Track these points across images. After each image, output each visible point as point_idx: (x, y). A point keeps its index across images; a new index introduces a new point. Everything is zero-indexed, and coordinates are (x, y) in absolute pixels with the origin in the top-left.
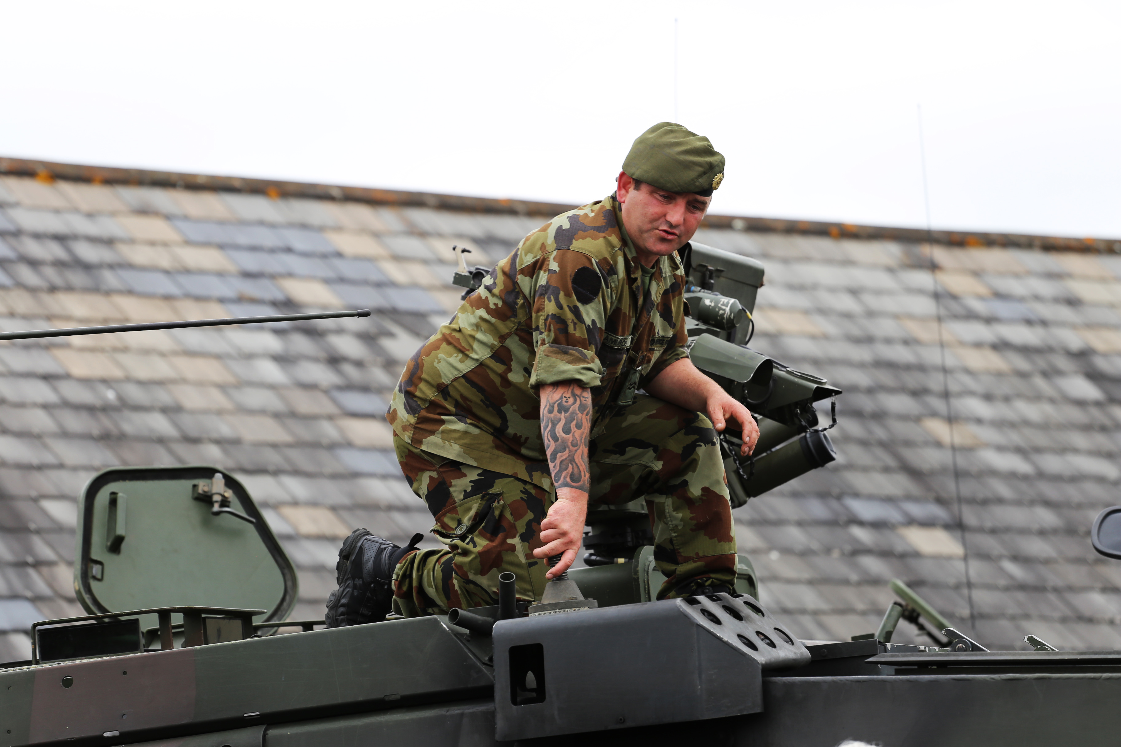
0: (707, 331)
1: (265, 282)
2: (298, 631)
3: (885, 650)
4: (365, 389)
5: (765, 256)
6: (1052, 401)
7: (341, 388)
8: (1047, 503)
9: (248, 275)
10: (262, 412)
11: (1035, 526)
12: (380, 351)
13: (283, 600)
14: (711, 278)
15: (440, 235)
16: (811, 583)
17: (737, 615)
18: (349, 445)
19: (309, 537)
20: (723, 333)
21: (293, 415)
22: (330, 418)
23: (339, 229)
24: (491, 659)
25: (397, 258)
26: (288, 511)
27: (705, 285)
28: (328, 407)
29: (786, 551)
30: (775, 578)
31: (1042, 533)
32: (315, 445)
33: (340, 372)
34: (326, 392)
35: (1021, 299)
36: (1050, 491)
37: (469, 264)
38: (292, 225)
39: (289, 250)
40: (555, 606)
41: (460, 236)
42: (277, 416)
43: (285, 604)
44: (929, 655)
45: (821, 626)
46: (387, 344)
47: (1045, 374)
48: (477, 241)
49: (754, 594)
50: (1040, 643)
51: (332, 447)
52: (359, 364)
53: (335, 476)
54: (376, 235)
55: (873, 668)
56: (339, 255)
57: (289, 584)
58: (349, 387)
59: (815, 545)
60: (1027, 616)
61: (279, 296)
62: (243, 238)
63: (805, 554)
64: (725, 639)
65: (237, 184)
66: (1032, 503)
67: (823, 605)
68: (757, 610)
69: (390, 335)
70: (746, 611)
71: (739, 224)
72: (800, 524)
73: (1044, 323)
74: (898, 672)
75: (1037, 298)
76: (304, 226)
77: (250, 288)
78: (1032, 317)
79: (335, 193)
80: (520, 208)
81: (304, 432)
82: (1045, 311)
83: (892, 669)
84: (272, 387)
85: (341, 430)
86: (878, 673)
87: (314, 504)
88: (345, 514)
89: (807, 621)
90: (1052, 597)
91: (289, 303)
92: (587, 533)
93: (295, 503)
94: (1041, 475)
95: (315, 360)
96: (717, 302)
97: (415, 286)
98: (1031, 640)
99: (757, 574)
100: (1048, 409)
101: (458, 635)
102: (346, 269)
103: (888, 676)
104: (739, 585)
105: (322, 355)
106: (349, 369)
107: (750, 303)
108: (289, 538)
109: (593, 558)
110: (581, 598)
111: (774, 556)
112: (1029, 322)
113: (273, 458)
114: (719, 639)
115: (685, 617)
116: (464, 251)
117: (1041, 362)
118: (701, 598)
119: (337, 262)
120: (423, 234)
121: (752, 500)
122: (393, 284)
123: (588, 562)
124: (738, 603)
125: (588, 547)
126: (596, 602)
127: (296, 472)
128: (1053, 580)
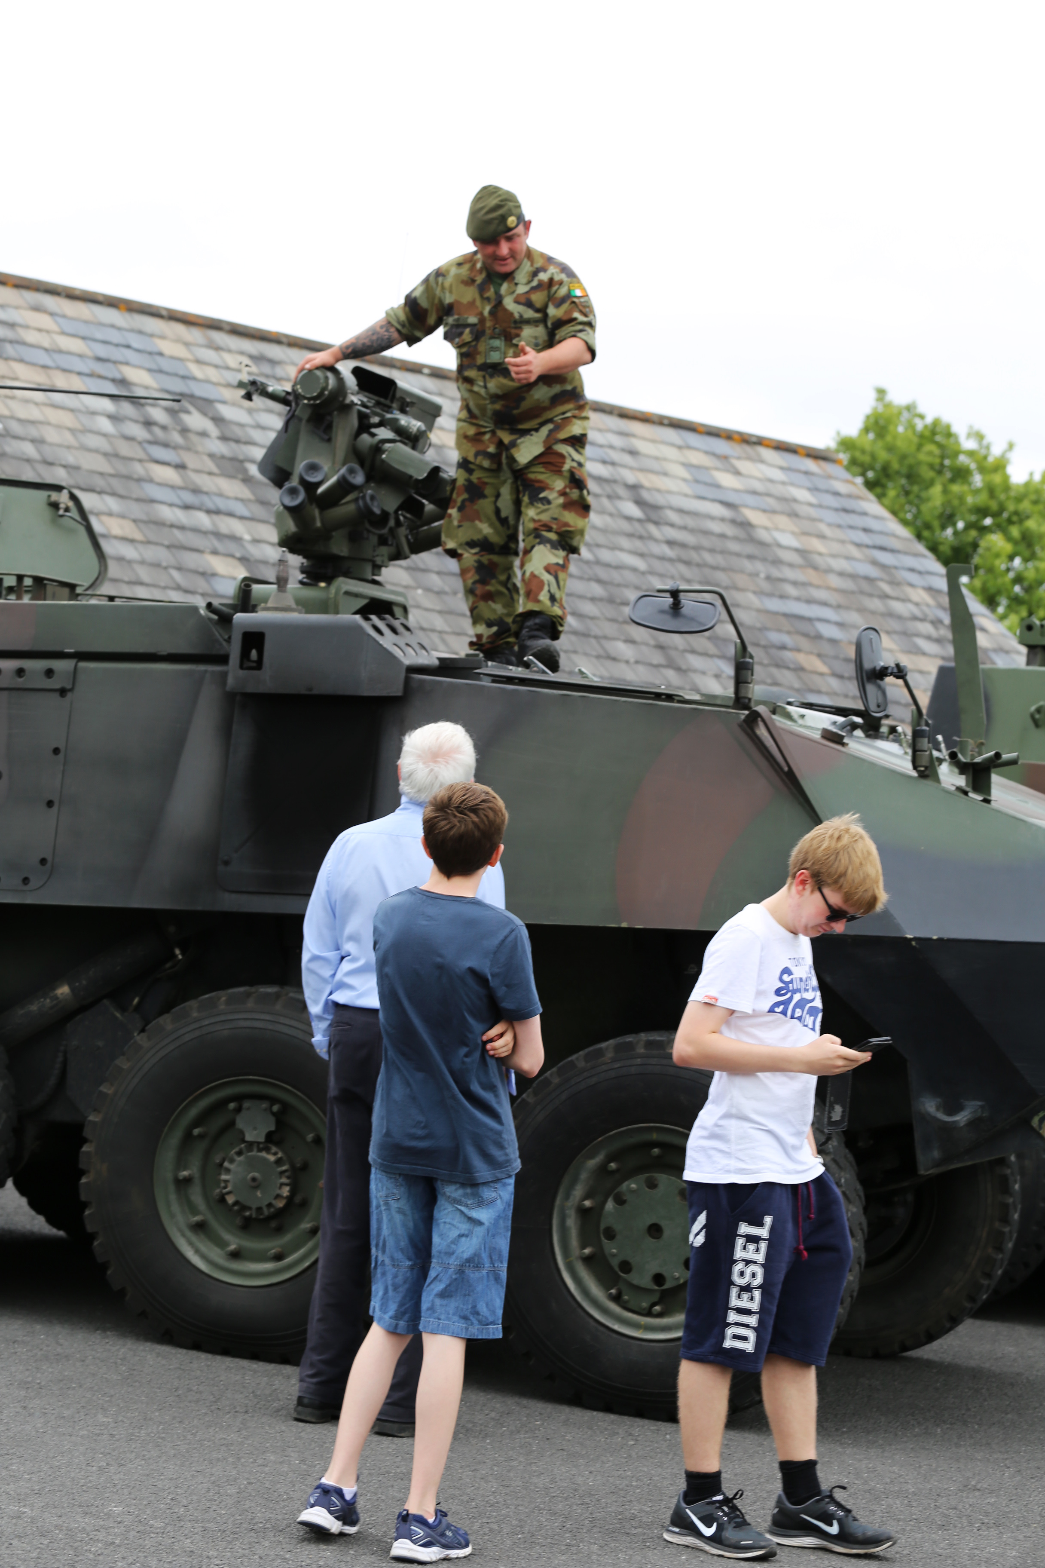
0: (401, 441)
1: (110, 365)
2: (105, 602)
3: (487, 666)
4: (166, 445)
5: (441, 394)
6: (611, 515)
7: (150, 442)
8: (599, 581)
9: (99, 359)
10: (96, 451)
11: (589, 595)
12: (179, 421)
13: (97, 579)
14: (407, 406)
15: (229, 351)
16: (440, 612)
17: (394, 630)
18: (151, 481)
19: (116, 537)
20: (410, 444)
21: (116, 455)
22: (140, 461)
23: (163, 337)
24: (230, 638)
25: (198, 362)
26: (105, 518)
27: (403, 411)
28: (140, 454)
29: (428, 590)
30: (418, 607)
31: (593, 599)
32: (128, 478)
33: (151, 432)
34: (140, 443)
35: (601, 446)
36: (602, 573)
37: (249, 373)
38: (132, 330)
39: (128, 347)
40: (276, 609)
41: (242, 353)
42: (105, 454)
43: (98, 582)
44: (514, 673)
45: (444, 641)
46: (185, 417)
47: (609, 497)
48: (251, 357)
49: (406, 617)
50: (584, 673)
51: (139, 480)
52: (164, 428)
53: (138, 500)
54: (187, 344)
55: (477, 677)
56: (161, 354)
57: (103, 568)
58: (155, 442)
59: (447, 589)
60: (575, 652)
61: (118, 376)
62: (99, 336)
63: (439, 593)
64: (385, 646)
65: (101, 299)
66: (589, 579)
67: (447, 629)
68: (407, 629)
69: (188, 412)
70: (401, 629)
71: (426, 371)
72: (439, 573)
73: (613, 464)
74: (494, 681)
75: (611, 447)
76: (140, 332)
77: (100, 368)
78: (607, 459)
79: (164, 313)
80: (284, 340)
81: (122, 468)
82: (615, 456)
83: (490, 678)
84: (105, 435)
85: (146, 470)
86: (479, 680)
87: (122, 516)
88: (142, 525)
89: (435, 637)
90: (593, 641)
91: (123, 382)
92: (303, 563)
93: (110, 514)
94: (598, 562)
95: (136, 421)
96: (409, 423)
97: (208, 381)
98: (580, 670)
99: (409, 603)
100: (608, 519)
101: (210, 620)
102: (164, 364)
103: (486, 683)
104: (398, 611)
105: (141, 419)
106: (157, 430)
107: (430, 426)
108: (104, 536)
109: (305, 580)
110: (294, 606)
111: (420, 591)
112: (604, 462)
113: (100, 483)
114: (381, 645)
115: (360, 628)
116: (247, 366)
117: (608, 489)
118: (373, 617)
119: (159, 359)
120: (218, 348)
121: (414, 557)
122: (194, 379)
123: (301, 582)
124: (397, 624)
125: (303, 572)
126: (304, 610)
127: (114, 494)
128: (595, 631)
